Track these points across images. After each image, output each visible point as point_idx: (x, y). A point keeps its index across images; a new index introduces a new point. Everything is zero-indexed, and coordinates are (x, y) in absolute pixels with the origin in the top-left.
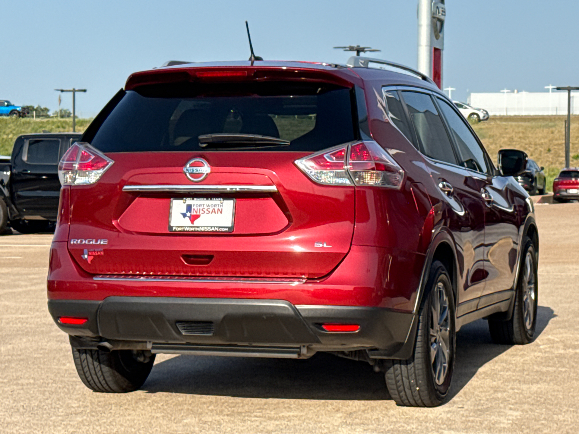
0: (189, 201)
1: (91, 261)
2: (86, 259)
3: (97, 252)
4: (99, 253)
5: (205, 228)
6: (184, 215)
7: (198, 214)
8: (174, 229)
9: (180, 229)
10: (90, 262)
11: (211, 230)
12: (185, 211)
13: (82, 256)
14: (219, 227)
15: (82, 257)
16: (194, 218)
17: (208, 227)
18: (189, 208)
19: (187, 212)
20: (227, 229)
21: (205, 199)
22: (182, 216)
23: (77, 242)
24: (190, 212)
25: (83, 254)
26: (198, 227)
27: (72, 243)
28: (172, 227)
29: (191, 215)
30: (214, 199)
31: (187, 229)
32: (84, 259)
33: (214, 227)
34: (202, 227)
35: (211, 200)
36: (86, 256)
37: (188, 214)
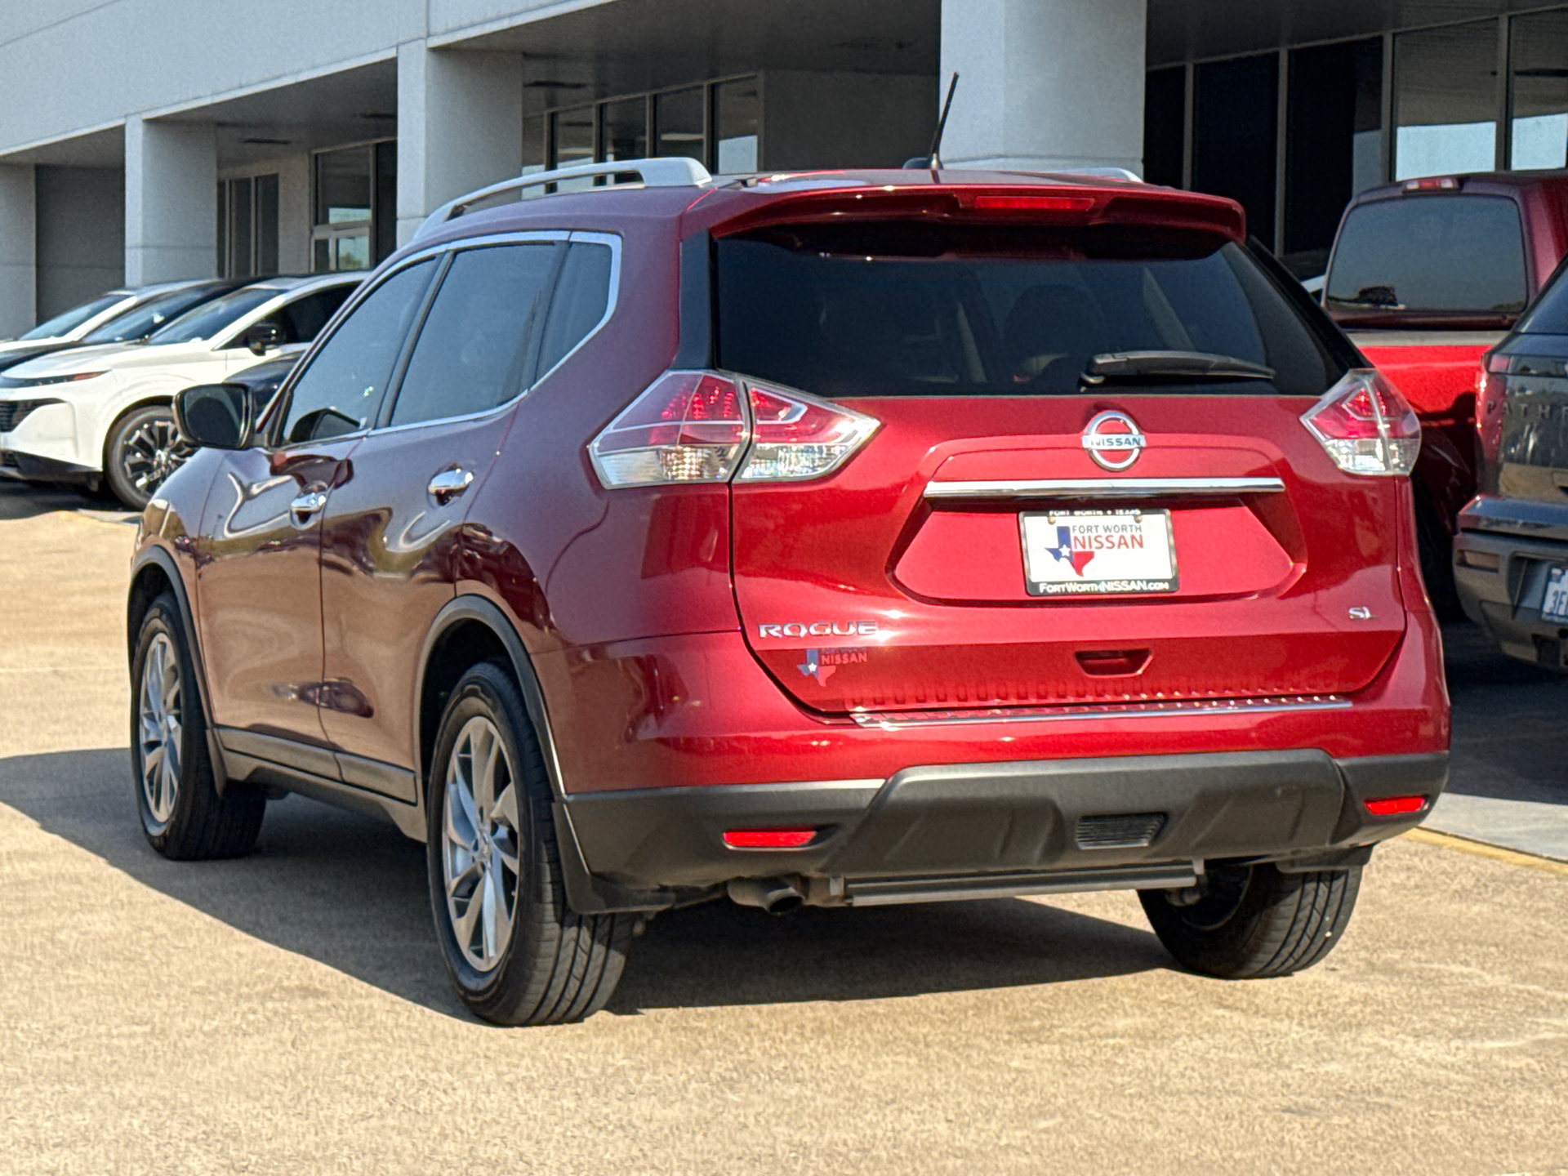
0: (1061, 518)
1: (829, 680)
2: (812, 675)
3: (849, 656)
4: (853, 658)
5: (1115, 583)
6: (1057, 554)
7: (1087, 549)
8: (1042, 589)
9: (1055, 589)
10: (822, 683)
11: (1129, 588)
12: (1055, 545)
13: (800, 667)
14: (1148, 581)
15: (799, 672)
16: (1080, 560)
17: (1121, 581)
18: (1064, 534)
19: (1061, 546)
20: (1166, 586)
21: (1100, 512)
22: (1051, 556)
23: (782, 632)
24: (1069, 546)
25: (805, 662)
26: (1098, 582)
27: (763, 633)
28: (1036, 585)
29: (1071, 552)
30: (1121, 512)
31: (1072, 588)
32: (806, 674)
33: (1136, 581)
34: (1106, 582)
35: (1113, 514)
36: (812, 667)
37: (1065, 551)
